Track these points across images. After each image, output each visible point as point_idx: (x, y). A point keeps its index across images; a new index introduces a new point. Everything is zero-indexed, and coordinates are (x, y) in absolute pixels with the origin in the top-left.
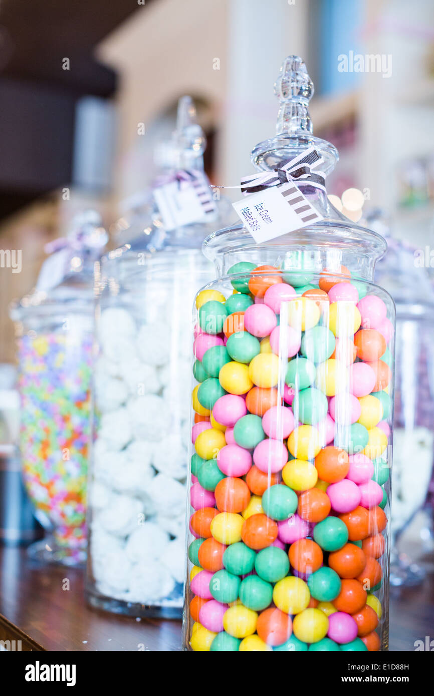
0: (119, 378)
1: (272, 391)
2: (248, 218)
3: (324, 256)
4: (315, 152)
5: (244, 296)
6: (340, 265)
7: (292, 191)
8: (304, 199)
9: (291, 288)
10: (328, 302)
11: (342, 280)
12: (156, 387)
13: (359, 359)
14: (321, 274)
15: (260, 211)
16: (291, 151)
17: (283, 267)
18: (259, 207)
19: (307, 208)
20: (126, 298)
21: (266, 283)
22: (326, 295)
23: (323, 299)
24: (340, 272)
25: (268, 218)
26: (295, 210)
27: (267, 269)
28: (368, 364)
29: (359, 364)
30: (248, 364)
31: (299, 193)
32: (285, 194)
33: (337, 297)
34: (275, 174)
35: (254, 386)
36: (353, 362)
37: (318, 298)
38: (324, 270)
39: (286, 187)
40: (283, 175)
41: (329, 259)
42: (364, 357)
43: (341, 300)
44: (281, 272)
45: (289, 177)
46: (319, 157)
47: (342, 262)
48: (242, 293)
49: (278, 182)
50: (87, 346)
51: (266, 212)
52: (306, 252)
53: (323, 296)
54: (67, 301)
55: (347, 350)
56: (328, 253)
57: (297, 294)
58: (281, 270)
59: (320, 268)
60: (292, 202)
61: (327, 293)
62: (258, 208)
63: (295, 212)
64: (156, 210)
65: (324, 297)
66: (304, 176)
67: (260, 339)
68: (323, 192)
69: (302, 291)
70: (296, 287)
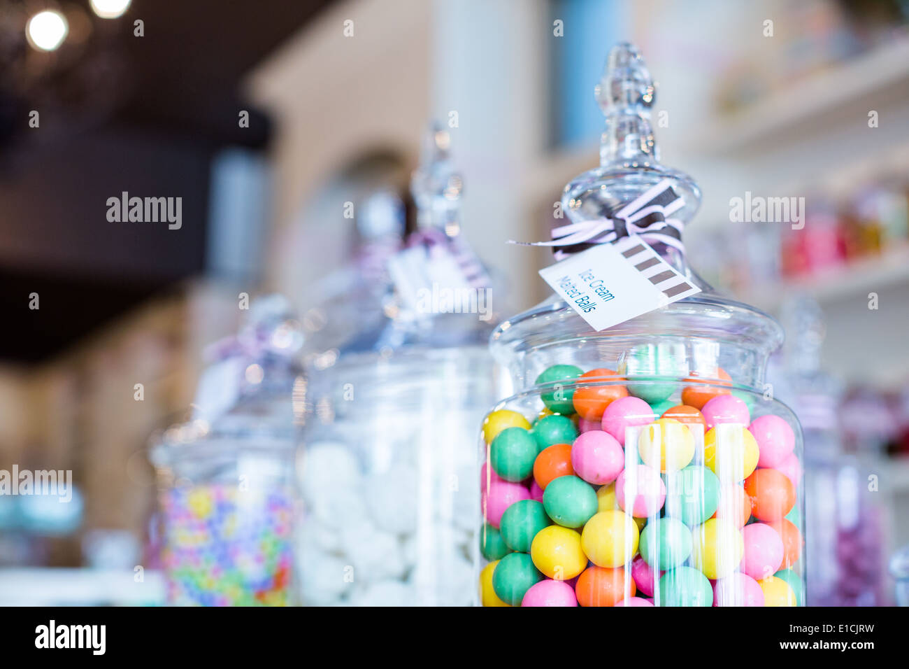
0: (339, 554)
1: (616, 574)
2: (571, 293)
3: (690, 351)
4: (670, 189)
5: (564, 419)
6: (716, 365)
7: (638, 249)
8: (660, 262)
9: (646, 404)
10: (701, 427)
11: (720, 391)
12: (397, 567)
13: (755, 518)
14: (685, 380)
15: (589, 282)
16: (628, 187)
17: (626, 371)
18: (587, 276)
19: (668, 275)
20: (343, 428)
21: (601, 397)
22: (697, 414)
23: (693, 420)
24: (716, 377)
25: (605, 291)
26: (649, 279)
27: (600, 374)
28: (769, 525)
29: (752, 526)
30: (580, 530)
31: (650, 253)
32: (628, 254)
33: (715, 417)
34: (608, 224)
35: (589, 565)
36: (743, 524)
37: (685, 420)
38: (691, 374)
39: (626, 244)
40: (621, 225)
41: (698, 357)
42: (761, 515)
43: (721, 421)
44: (627, 379)
45: (630, 227)
46: (676, 197)
47: (719, 361)
48: (562, 415)
49: (613, 236)
50: (275, 504)
51: (600, 283)
52: (661, 346)
53: (693, 415)
54: (240, 434)
55: (733, 503)
56: (697, 348)
57: (655, 413)
58: (625, 376)
59: (684, 371)
60: (642, 267)
61: (700, 409)
62: (585, 277)
63: (649, 281)
64: (391, 290)
65: (694, 417)
66: (657, 226)
67: (596, 488)
68: (680, 253)
69: (662, 408)
70: (651, 402)
